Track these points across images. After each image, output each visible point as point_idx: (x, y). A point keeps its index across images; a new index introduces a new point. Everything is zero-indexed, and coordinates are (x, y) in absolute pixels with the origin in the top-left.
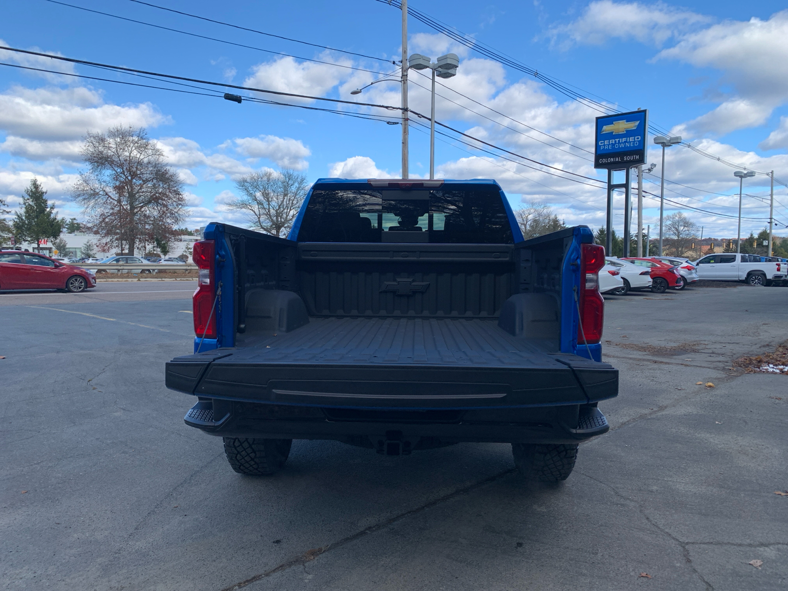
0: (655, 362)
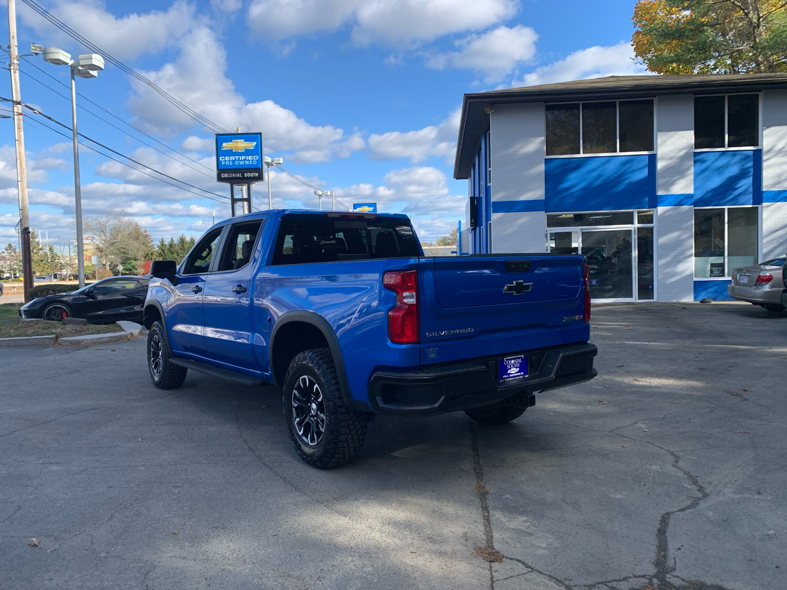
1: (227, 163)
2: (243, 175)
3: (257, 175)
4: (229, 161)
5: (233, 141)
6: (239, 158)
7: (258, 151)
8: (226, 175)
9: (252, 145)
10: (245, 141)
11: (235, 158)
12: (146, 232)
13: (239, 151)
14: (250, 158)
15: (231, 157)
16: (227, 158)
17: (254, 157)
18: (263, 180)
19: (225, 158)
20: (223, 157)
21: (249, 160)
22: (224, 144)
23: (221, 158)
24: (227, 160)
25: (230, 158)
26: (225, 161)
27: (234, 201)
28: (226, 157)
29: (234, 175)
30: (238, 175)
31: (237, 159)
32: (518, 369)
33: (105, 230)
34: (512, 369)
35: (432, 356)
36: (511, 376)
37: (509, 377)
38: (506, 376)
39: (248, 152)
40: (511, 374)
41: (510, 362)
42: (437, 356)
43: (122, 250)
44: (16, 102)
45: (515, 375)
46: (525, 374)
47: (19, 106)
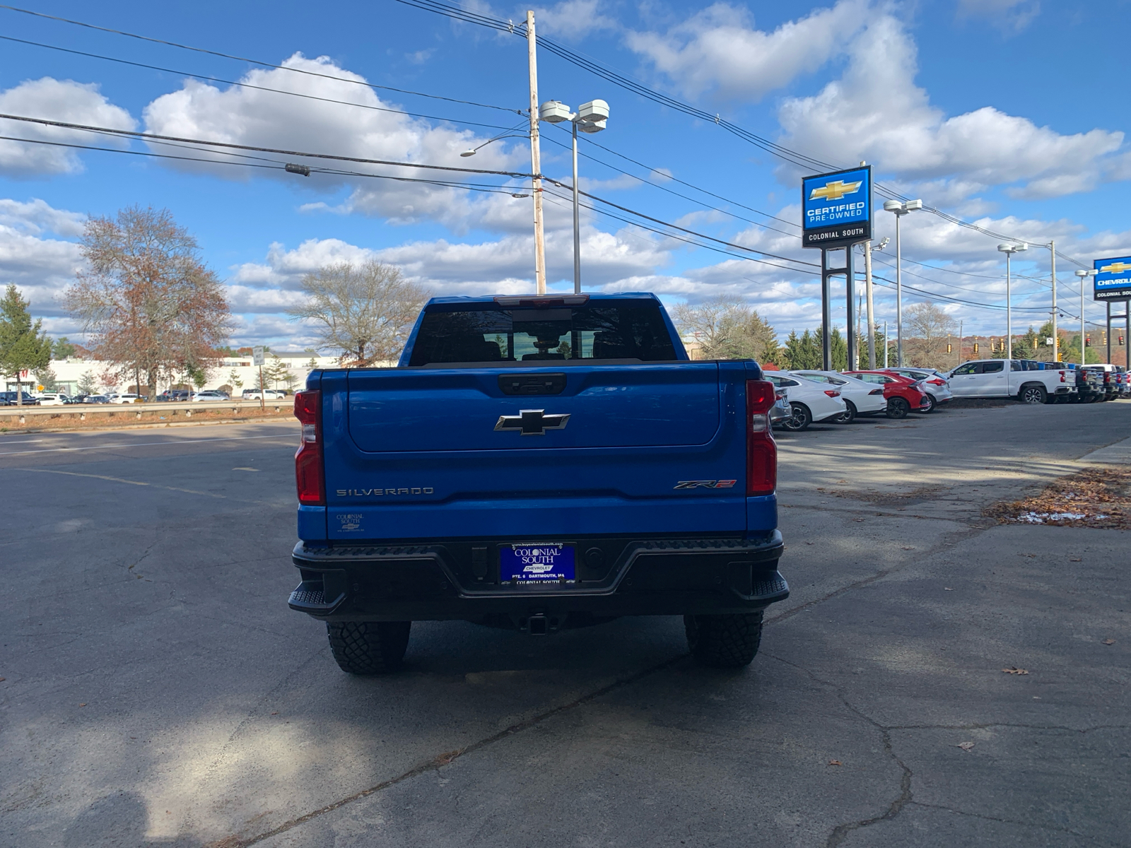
0: (881, 515)
1: (818, 219)
2: (840, 234)
3: (861, 231)
4: (821, 215)
5: (827, 184)
6: (835, 209)
7: (864, 195)
8: (816, 237)
9: (854, 187)
10: (845, 183)
11: (830, 210)
12: (766, 324)
13: (836, 199)
14: (852, 206)
15: (823, 209)
16: (817, 212)
17: (858, 204)
18: (870, 238)
19: (815, 212)
20: (813, 211)
21: (850, 211)
22: (814, 192)
23: (809, 212)
24: (817, 215)
25: (822, 211)
26: (815, 216)
27: (827, 274)
28: (816, 210)
29: (827, 235)
30: (833, 235)
31: (832, 211)
32: (551, 567)
33: (712, 325)
34: (534, 565)
35: (351, 527)
36: (530, 576)
37: (527, 579)
38: (519, 576)
39: (849, 198)
40: (531, 573)
41: (528, 552)
42: (359, 528)
43: (734, 349)
44: (535, 176)
45: (542, 576)
46: (567, 577)
47: (539, 180)
